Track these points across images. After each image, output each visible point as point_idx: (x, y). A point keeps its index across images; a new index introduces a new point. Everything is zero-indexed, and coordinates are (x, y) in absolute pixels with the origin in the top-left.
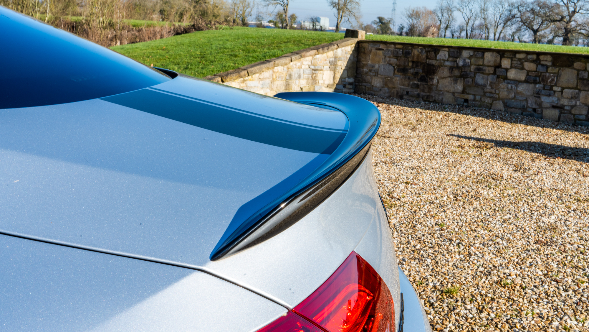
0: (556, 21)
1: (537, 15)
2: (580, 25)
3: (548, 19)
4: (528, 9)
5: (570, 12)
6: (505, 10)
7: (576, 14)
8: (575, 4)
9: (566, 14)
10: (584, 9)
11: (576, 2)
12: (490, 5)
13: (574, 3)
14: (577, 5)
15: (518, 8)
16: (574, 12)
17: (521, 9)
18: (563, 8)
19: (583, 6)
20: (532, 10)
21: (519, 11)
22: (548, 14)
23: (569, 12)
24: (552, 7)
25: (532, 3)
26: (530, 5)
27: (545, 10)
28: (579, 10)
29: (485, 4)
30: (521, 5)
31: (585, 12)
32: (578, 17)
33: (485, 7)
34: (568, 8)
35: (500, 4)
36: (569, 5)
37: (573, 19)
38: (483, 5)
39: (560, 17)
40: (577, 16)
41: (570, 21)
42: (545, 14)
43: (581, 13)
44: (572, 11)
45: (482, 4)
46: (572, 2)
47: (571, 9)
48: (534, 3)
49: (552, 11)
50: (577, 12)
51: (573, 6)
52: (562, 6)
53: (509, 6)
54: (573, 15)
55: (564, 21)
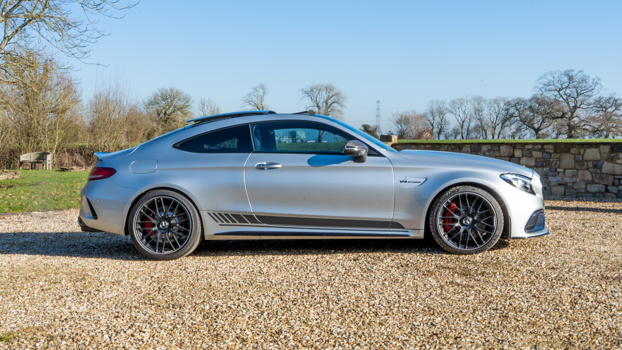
0: (558, 118)
1: (537, 113)
2: (583, 120)
3: (549, 116)
4: (527, 107)
5: (572, 108)
6: (501, 109)
7: (578, 110)
8: (575, 99)
9: (566, 109)
10: (585, 103)
11: (576, 97)
12: (484, 105)
13: (574, 97)
14: (577, 99)
15: (515, 106)
16: (575, 107)
17: (518, 107)
18: (563, 104)
19: (584, 100)
20: (530, 107)
21: (517, 110)
22: (549, 111)
23: (570, 108)
24: (551, 103)
25: (530, 100)
26: (528, 102)
27: (545, 107)
28: (580, 105)
29: (479, 104)
30: (518, 103)
31: (587, 107)
32: (580, 112)
33: (479, 107)
34: (568, 103)
35: (495, 103)
36: (569, 100)
37: (575, 114)
38: (477, 106)
39: (562, 113)
40: (578, 112)
41: (572, 117)
42: (545, 111)
43: (582, 108)
44: (573, 106)
45: (476, 104)
46: (572, 97)
47: (572, 104)
48: (532, 100)
49: (552, 107)
50: (579, 107)
51: (573, 101)
52: (562, 102)
53: (505, 104)
54: (575, 111)
55: (567, 118)
